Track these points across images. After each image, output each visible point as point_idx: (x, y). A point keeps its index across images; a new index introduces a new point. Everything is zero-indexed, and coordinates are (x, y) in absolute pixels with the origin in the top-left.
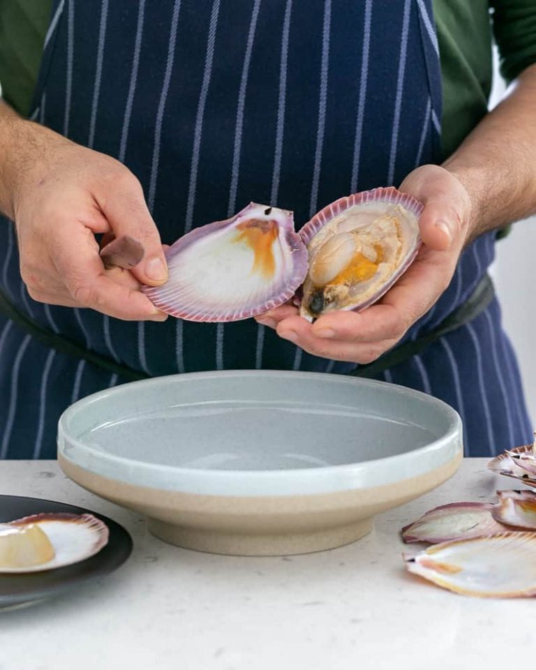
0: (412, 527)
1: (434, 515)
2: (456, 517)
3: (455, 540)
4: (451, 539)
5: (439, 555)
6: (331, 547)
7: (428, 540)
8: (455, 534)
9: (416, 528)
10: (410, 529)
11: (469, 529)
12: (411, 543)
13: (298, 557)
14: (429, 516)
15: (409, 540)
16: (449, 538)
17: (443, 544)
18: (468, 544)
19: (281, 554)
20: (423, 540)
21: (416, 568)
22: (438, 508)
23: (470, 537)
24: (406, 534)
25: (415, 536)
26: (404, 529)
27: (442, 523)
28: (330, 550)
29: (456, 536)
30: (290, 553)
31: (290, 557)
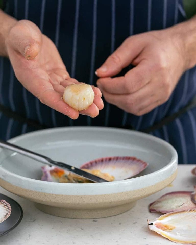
0: (154, 204)
1: (164, 198)
2: (174, 200)
3: (172, 212)
4: (171, 212)
5: (165, 220)
6: (116, 214)
7: (161, 211)
8: (173, 209)
9: (156, 204)
10: (153, 205)
11: (180, 206)
12: (153, 212)
13: (100, 219)
14: (162, 198)
15: (152, 210)
16: (170, 211)
17: (167, 214)
18: (179, 214)
19: (93, 218)
20: (158, 211)
21: (153, 228)
22: (167, 194)
23: (180, 211)
24: (151, 207)
25: (155, 209)
26: (151, 205)
27: (167, 203)
28: (115, 215)
29: (173, 210)
30: (96, 218)
31: (96, 220)
